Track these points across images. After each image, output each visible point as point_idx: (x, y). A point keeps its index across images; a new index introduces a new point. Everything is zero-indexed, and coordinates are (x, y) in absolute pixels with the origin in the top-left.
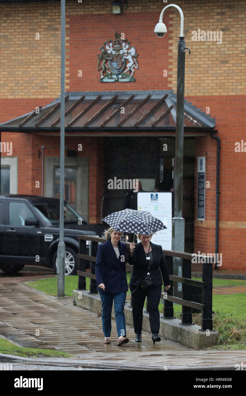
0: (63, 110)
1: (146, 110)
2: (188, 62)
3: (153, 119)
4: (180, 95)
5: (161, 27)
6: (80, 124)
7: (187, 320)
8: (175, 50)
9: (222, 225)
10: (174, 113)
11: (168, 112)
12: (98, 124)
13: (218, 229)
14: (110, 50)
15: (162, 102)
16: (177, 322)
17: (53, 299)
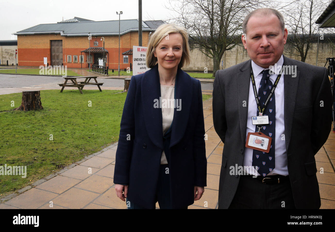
0: (90, 49)
1: (100, 49)
2: (105, 44)
3: (101, 51)
4: (104, 48)
5: (101, 40)
6: (91, 51)
7: (105, 74)
8: (103, 42)
9: (109, 63)
10: (103, 50)
11: (102, 50)
12: (94, 51)
13: (108, 64)
14: (95, 42)
15: (102, 49)
16: (104, 74)
17: (89, 72)
